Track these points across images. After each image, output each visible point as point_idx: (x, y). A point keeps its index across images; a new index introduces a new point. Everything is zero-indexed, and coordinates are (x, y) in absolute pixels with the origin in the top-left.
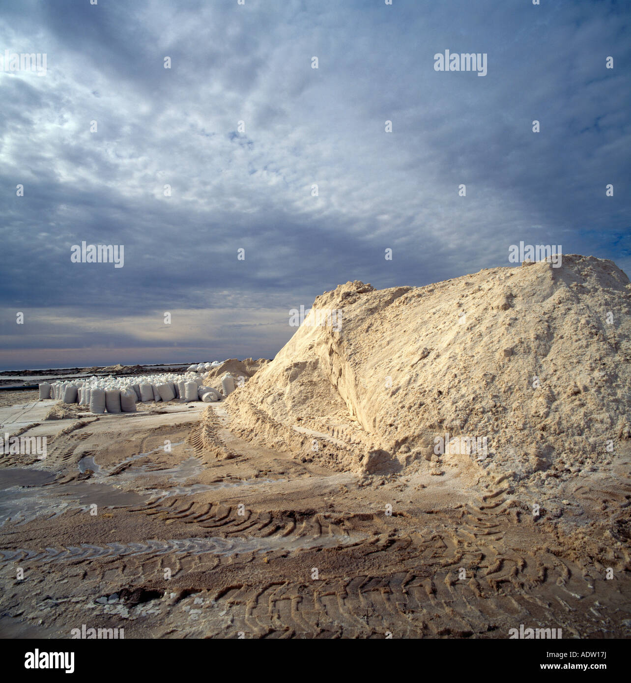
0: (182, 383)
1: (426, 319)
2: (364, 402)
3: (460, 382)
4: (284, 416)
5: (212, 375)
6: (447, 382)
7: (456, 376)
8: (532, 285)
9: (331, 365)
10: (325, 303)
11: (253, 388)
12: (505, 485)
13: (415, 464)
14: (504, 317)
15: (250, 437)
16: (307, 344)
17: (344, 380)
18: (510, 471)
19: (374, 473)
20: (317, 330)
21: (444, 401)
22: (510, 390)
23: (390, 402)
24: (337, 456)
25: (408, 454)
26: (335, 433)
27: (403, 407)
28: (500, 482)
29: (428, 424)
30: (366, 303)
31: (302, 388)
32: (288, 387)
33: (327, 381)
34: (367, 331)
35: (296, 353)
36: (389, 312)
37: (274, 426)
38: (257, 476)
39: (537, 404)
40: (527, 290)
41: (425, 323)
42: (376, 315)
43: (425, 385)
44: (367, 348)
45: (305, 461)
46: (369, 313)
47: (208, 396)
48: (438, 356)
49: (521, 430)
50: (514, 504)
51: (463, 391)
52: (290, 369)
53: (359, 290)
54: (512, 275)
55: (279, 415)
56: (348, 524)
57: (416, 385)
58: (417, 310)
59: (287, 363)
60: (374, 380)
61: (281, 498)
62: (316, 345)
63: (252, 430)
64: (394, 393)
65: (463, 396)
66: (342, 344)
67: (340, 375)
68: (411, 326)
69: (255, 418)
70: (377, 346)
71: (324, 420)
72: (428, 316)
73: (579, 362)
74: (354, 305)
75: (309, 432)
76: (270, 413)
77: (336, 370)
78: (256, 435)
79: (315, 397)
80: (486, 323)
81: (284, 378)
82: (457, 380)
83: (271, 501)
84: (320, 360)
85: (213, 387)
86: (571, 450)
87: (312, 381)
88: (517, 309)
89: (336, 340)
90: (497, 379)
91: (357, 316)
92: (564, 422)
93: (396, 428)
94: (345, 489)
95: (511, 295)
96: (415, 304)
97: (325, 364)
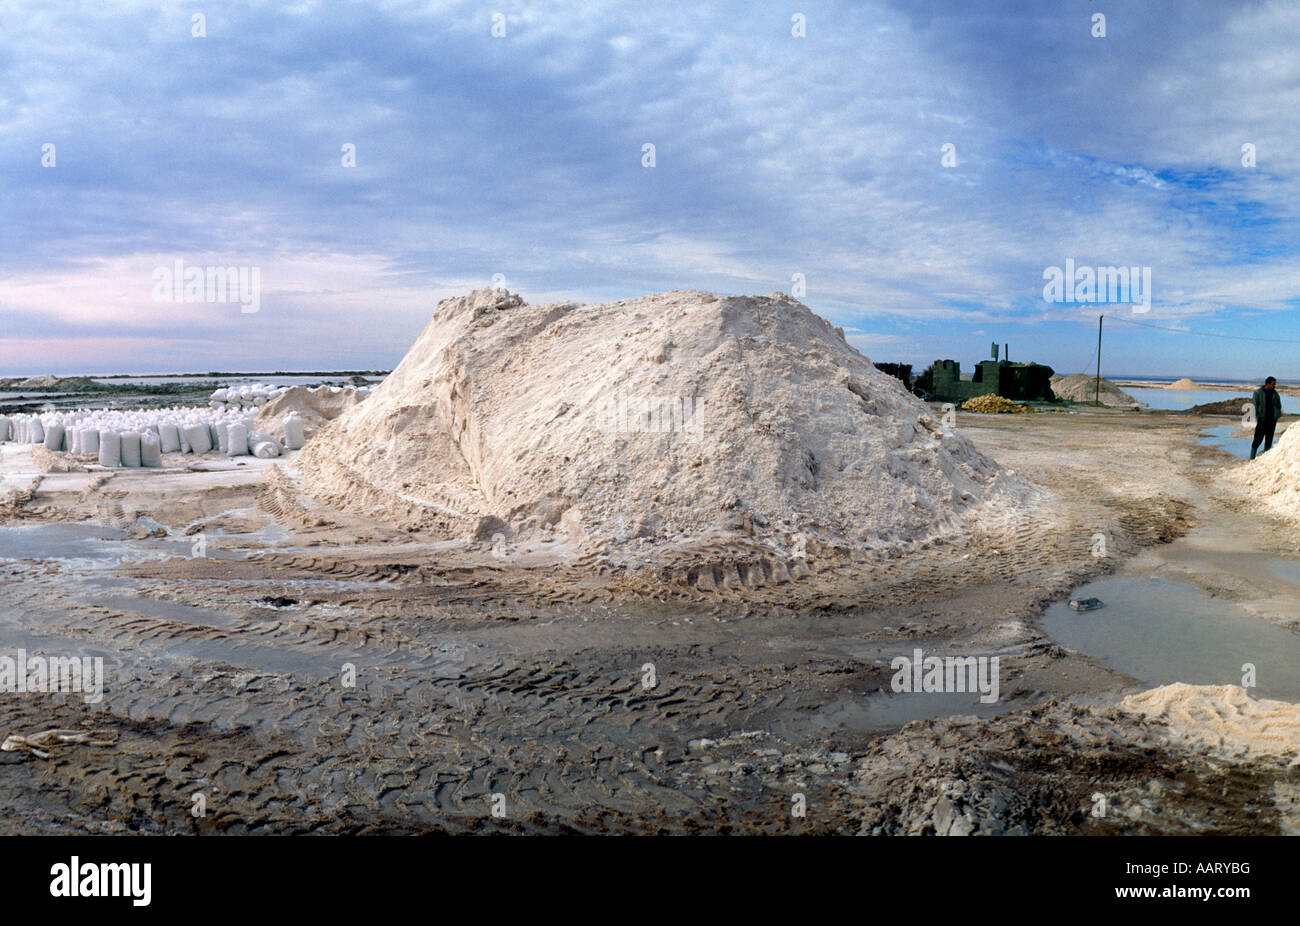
0: (224, 425)
1: (576, 362)
2: (488, 466)
3: (590, 447)
4: (386, 481)
5: (266, 413)
6: (577, 447)
7: (588, 440)
8: (697, 334)
9: (453, 413)
10: (451, 317)
11: (339, 439)
12: (602, 548)
13: (527, 533)
14: (656, 371)
15: (341, 505)
16: (422, 377)
17: (469, 434)
18: (612, 537)
19: (484, 538)
20: (436, 358)
21: (569, 468)
22: (638, 460)
23: (514, 468)
24: (448, 524)
25: (522, 522)
26: (451, 504)
27: (526, 474)
28: (599, 546)
29: (547, 492)
30: (506, 327)
31: (412, 443)
32: (392, 442)
33: (447, 435)
34: (503, 371)
35: (405, 390)
36: (535, 346)
37: (374, 492)
38: (356, 543)
39: (658, 476)
40: (690, 340)
41: (574, 368)
42: (518, 348)
43: (555, 449)
44: (500, 394)
45: (411, 530)
46: (509, 342)
47: (265, 449)
48: (577, 414)
49: (636, 500)
50: (604, 562)
51: (591, 459)
52: (395, 415)
53: (500, 304)
54: (685, 314)
55: (378, 479)
56: (449, 575)
57: (545, 449)
58: (570, 346)
59: (391, 405)
60: (502, 439)
61: (386, 557)
62: (433, 382)
63: (343, 497)
64: (520, 458)
65: (589, 464)
66: (468, 386)
67: (464, 428)
68: (557, 371)
69: (347, 481)
70: (512, 392)
71: (438, 487)
72: (581, 357)
73: (712, 432)
74: (489, 329)
75: (417, 501)
76: (366, 476)
77: (458, 420)
78: (349, 503)
79: (428, 457)
80: (636, 378)
81: (387, 428)
82: (588, 445)
83: (376, 559)
84: (438, 405)
85: (269, 431)
86: (676, 519)
87: (425, 434)
88: (672, 364)
89: (460, 381)
90: (628, 446)
91: (492, 346)
92: (677, 494)
93: (515, 496)
94: (452, 553)
95: (671, 344)
96: (570, 337)
97: (445, 411)
